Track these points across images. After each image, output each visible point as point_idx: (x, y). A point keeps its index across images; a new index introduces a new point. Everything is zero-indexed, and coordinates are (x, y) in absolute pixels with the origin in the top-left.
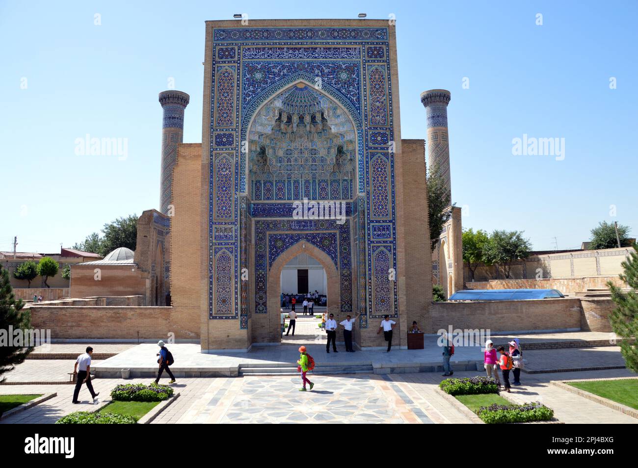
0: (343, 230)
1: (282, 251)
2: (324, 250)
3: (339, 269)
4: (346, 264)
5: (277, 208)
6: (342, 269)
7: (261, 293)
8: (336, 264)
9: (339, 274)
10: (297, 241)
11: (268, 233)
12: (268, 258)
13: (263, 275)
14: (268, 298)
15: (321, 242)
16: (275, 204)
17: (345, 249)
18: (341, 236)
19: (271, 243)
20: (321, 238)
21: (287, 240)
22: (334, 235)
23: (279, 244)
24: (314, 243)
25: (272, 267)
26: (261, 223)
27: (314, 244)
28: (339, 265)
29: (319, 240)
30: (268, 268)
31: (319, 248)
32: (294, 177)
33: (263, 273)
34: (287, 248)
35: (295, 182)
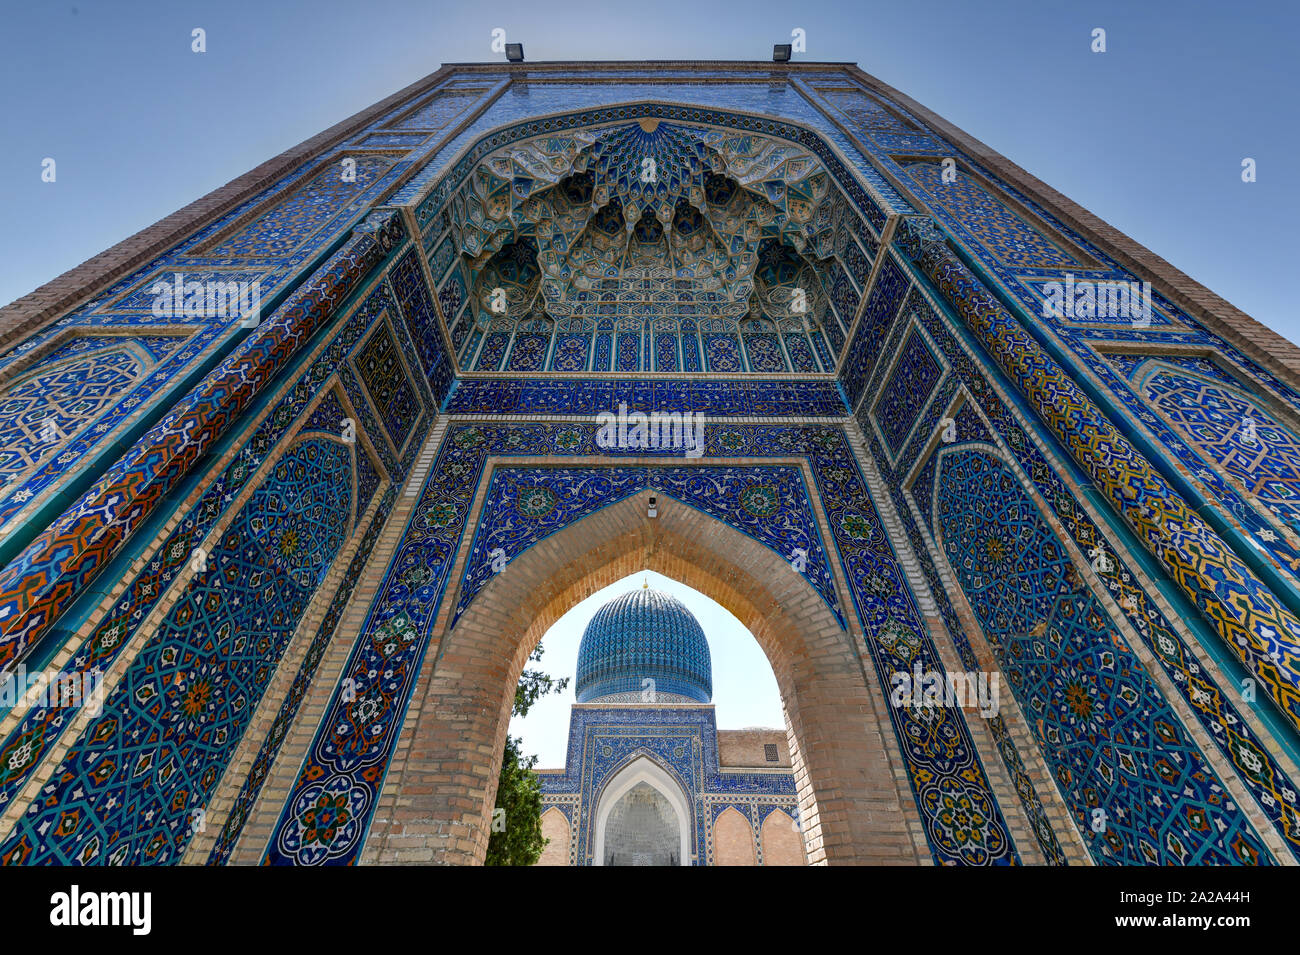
0: (826, 457)
1: (542, 534)
2: (754, 532)
3: (854, 618)
4: (880, 598)
5: (550, 392)
6: (873, 625)
7: (341, 787)
8: (830, 597)
9: (863, 648)
10: (621, 493)
11: (492, 461)
12: (460, 560)
13: (403, 648)
14: (380, 818)
15: (732, 498)
16: (547, 382)
17: (857, 527)
18: (821, 480)
19: (498, 498)
20: (734, 488)
21: (575, 491)
22: (793, 472)
23: (537, 503)
24: (700, 503)
25: (474, 607)
26: (472, 431)
27: (701, 508)
28: (850, 606)
29: (722, 491)
30: (446, 607)
31: (727, 521)
32: (624, 327)
33: (408, 636)
34: (570, 518)
35: (622, 337)
